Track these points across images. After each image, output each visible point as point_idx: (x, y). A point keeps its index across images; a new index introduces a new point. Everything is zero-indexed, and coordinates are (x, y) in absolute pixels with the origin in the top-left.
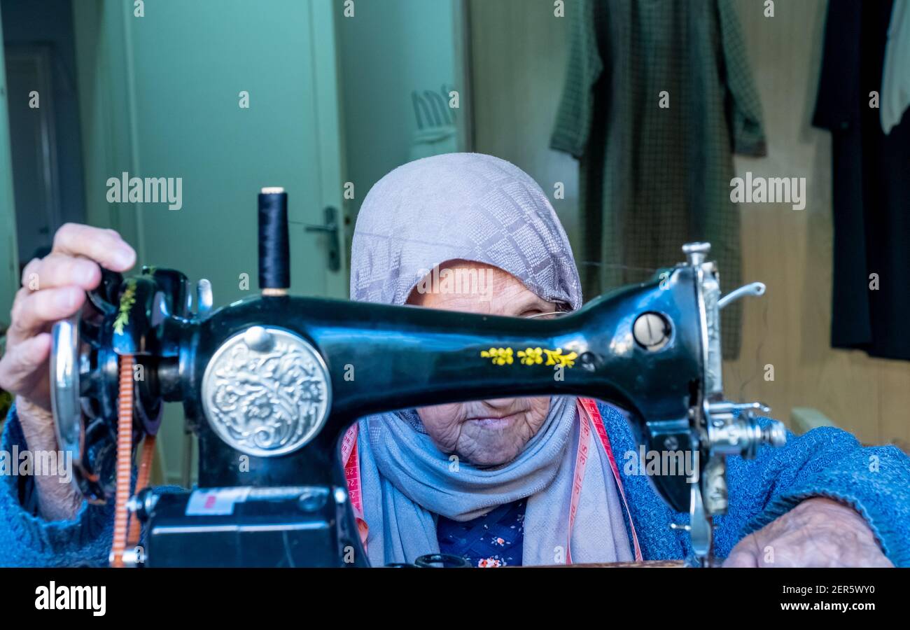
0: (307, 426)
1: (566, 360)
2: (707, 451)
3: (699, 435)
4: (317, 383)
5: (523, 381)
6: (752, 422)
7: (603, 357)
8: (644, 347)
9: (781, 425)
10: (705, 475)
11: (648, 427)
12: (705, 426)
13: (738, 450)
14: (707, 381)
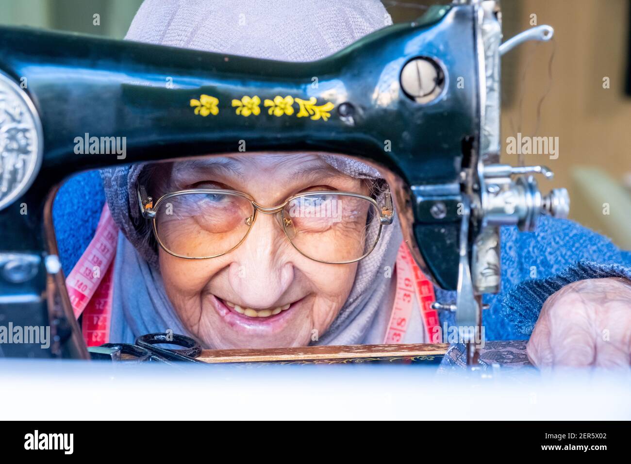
1: (321, 112)
2: (480, 221)
3: (471, 202)
4: (25, 131)
5: (269, 135)
6: (531, 188)
7: (364, 109)
8: (412, 98)
9: (564, 192)
10: (475, 248)
11: (412, 191)
12: (478, 192)
13: (515, 219)
14: (482, 140)
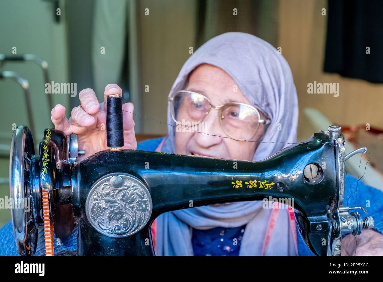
0: (140, 222)
1: (268, 186)
4: (145, 202)
7: (288, 185)
8: (307, 180)
9: (372, 218)
11: (308, 219)
13: (351, 230)
